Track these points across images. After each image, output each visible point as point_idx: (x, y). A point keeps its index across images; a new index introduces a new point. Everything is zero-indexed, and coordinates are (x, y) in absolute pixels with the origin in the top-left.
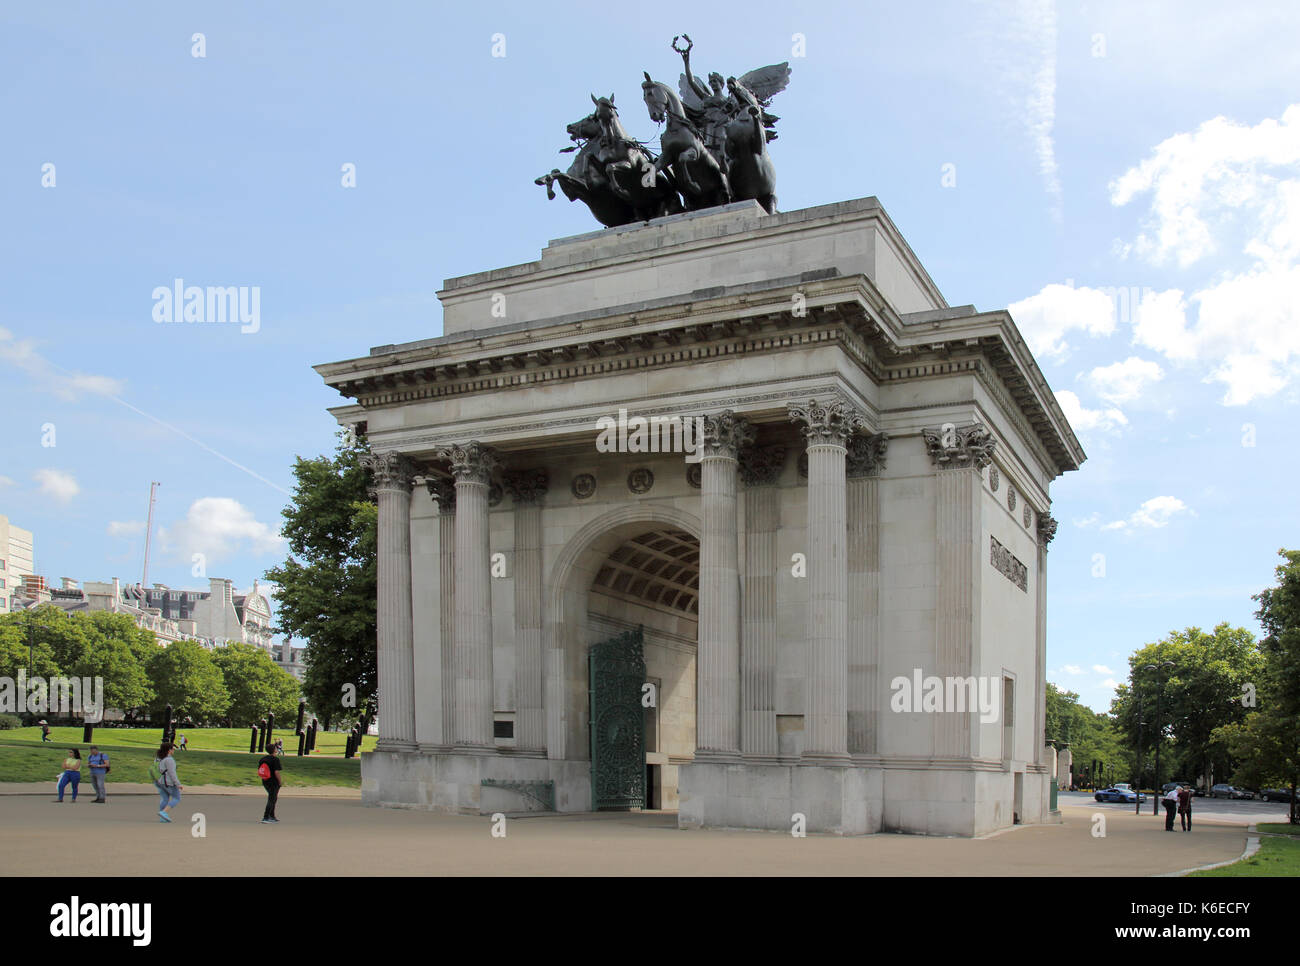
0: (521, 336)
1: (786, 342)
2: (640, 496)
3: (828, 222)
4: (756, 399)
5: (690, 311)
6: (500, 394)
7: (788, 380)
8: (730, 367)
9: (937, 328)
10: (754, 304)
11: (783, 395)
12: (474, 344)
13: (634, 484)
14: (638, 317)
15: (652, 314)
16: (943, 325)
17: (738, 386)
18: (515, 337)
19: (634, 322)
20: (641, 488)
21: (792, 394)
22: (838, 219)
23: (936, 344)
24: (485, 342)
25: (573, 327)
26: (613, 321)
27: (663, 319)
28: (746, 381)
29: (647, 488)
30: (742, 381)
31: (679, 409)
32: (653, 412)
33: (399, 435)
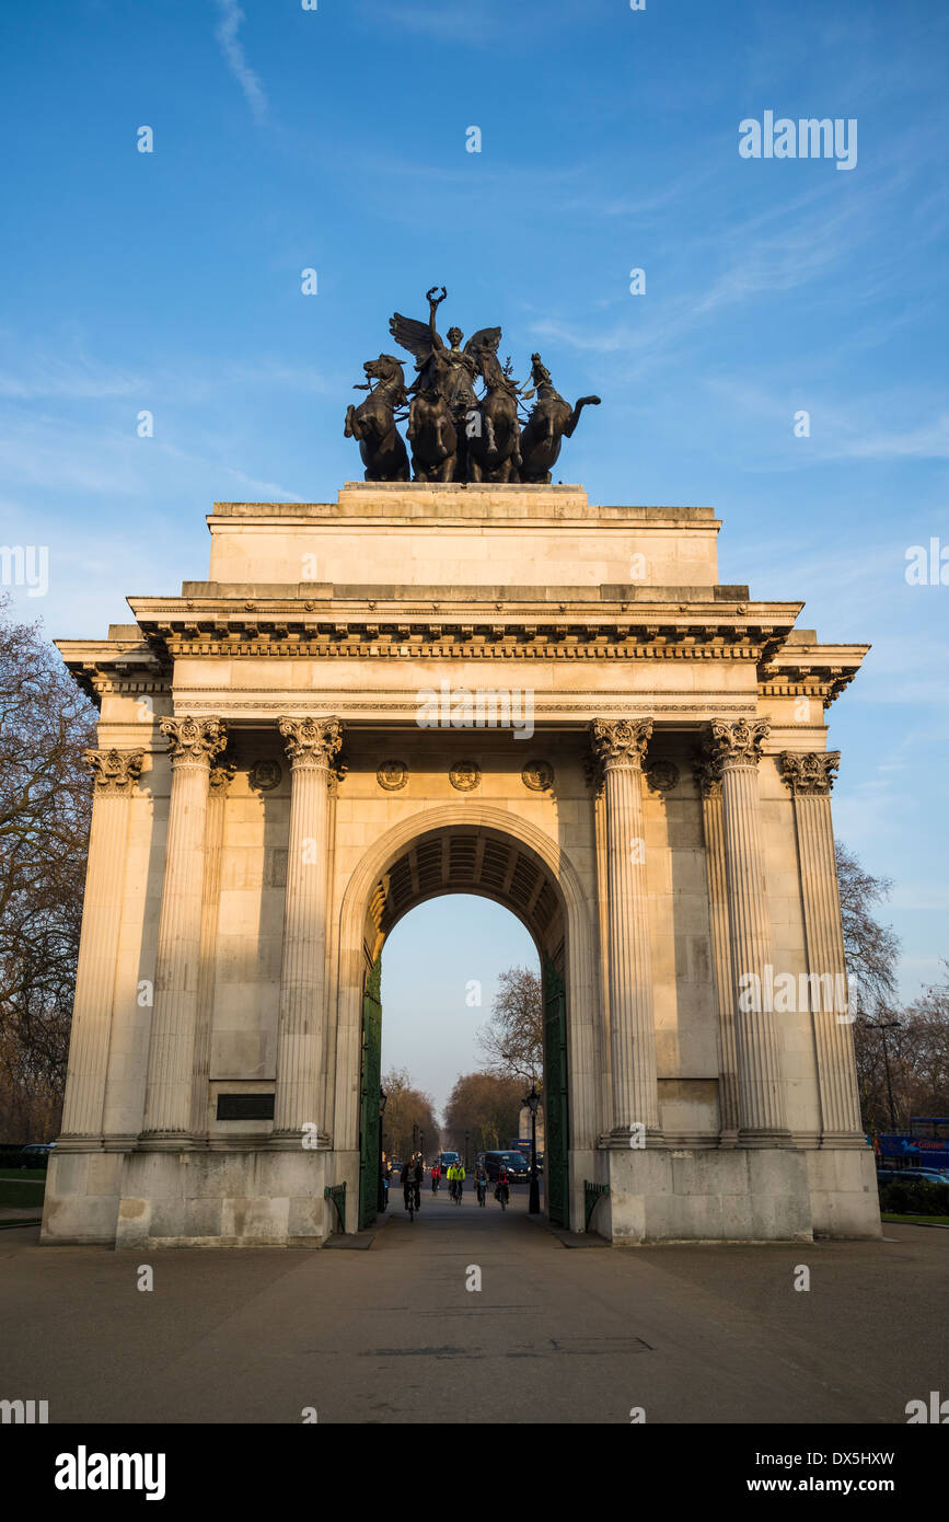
0: (429, 606)
1: (708, 654)
2: (466, 794)
3: (671, 524)
4: (674, 708)
5: (623, 610)
6: (368, 663)
7: (709, 693)
8: (645, 670)
9: (806, 652)
10: (691, 614)
11: (702, 708)
12: (366, 605)
14: (568, 607)
15: (585, 607)
16: (812, 650)
17: (655, 693)
18: (418, 606)
19: (562, 611)
20: (467, 784)
21: (711, 708)
22: (682, 524)
23: (803, 667)
24: (379, 605)
25: (493, 606)
26: (539, 606)
27: (592, 612)
28: (663, 689)
29: (474, 785)
30: (659, 688)
31: (589, 708)
32: (559, 708)
33: (222, 696)
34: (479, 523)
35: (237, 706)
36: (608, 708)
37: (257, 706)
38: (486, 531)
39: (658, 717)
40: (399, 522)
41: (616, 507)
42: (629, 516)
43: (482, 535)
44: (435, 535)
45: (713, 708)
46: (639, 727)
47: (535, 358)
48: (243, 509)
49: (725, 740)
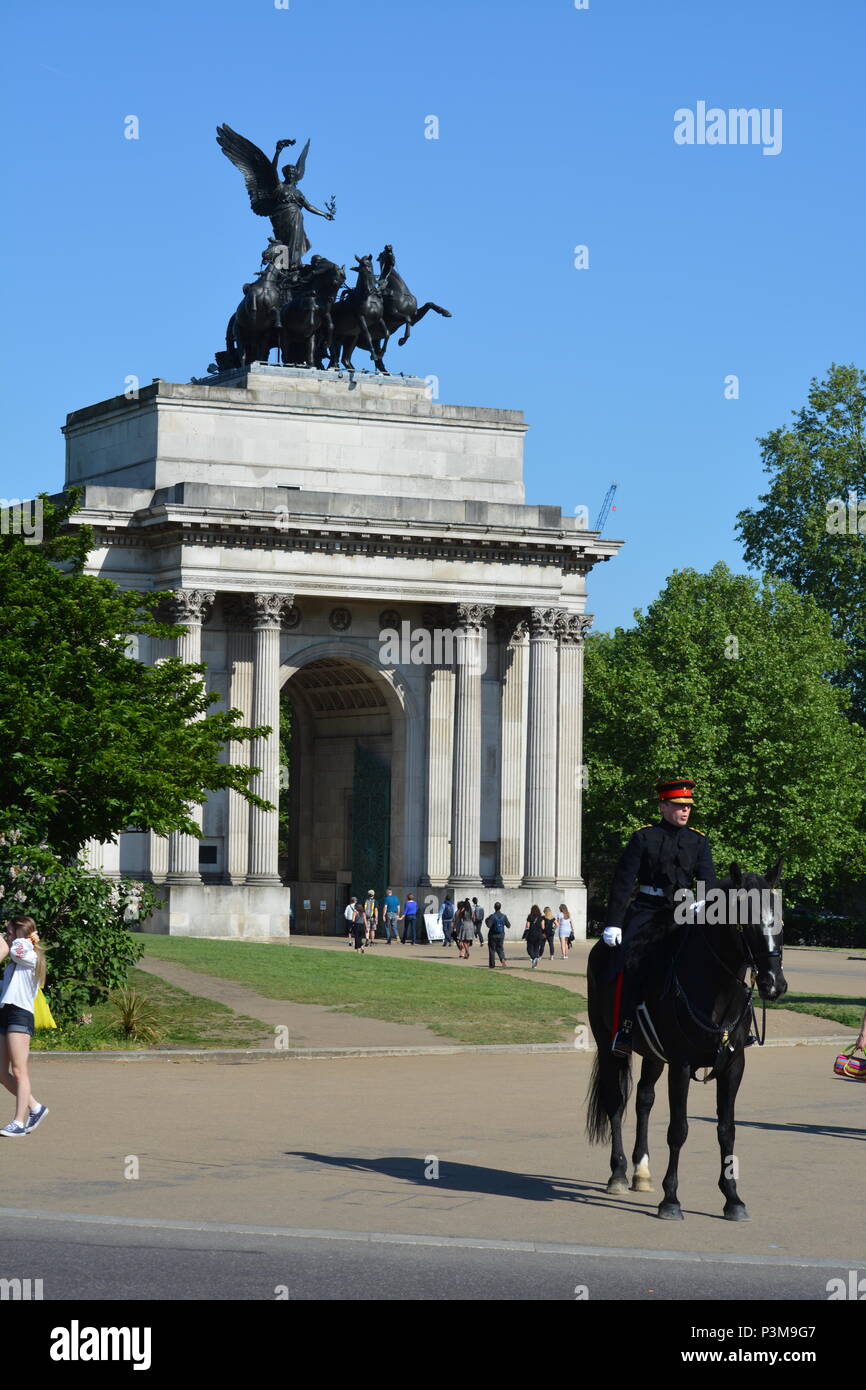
2: (340, 634)
3: (494, 425)
4: (508, 596)
5: (488, 530)
7: (532, 586)
11: (525, 597)
13: (335, 621)
17: (494, 584)
20: (341, 626)
21: (530, 597)
22: (501, 425)
27: (468, 532)
28: (502, 582)
29: (346, 626)
30: (499, 581)
31: (454, 593)
32: (434, 593)
33: (214, 574)
34: (357, 415)
35: (226, 581)
36: (466, 593)
37: (238, 582)
38: (361, 421)
39: (498, 602)
40: (300, 411)
41: (454, 407)
42: (465, 415)
43: (358, 424)
44: (325, 422)
45: (531, 597)
46: (486, 609)
47: (388, 250)
48: (181, 390)
49: (539, 621)
